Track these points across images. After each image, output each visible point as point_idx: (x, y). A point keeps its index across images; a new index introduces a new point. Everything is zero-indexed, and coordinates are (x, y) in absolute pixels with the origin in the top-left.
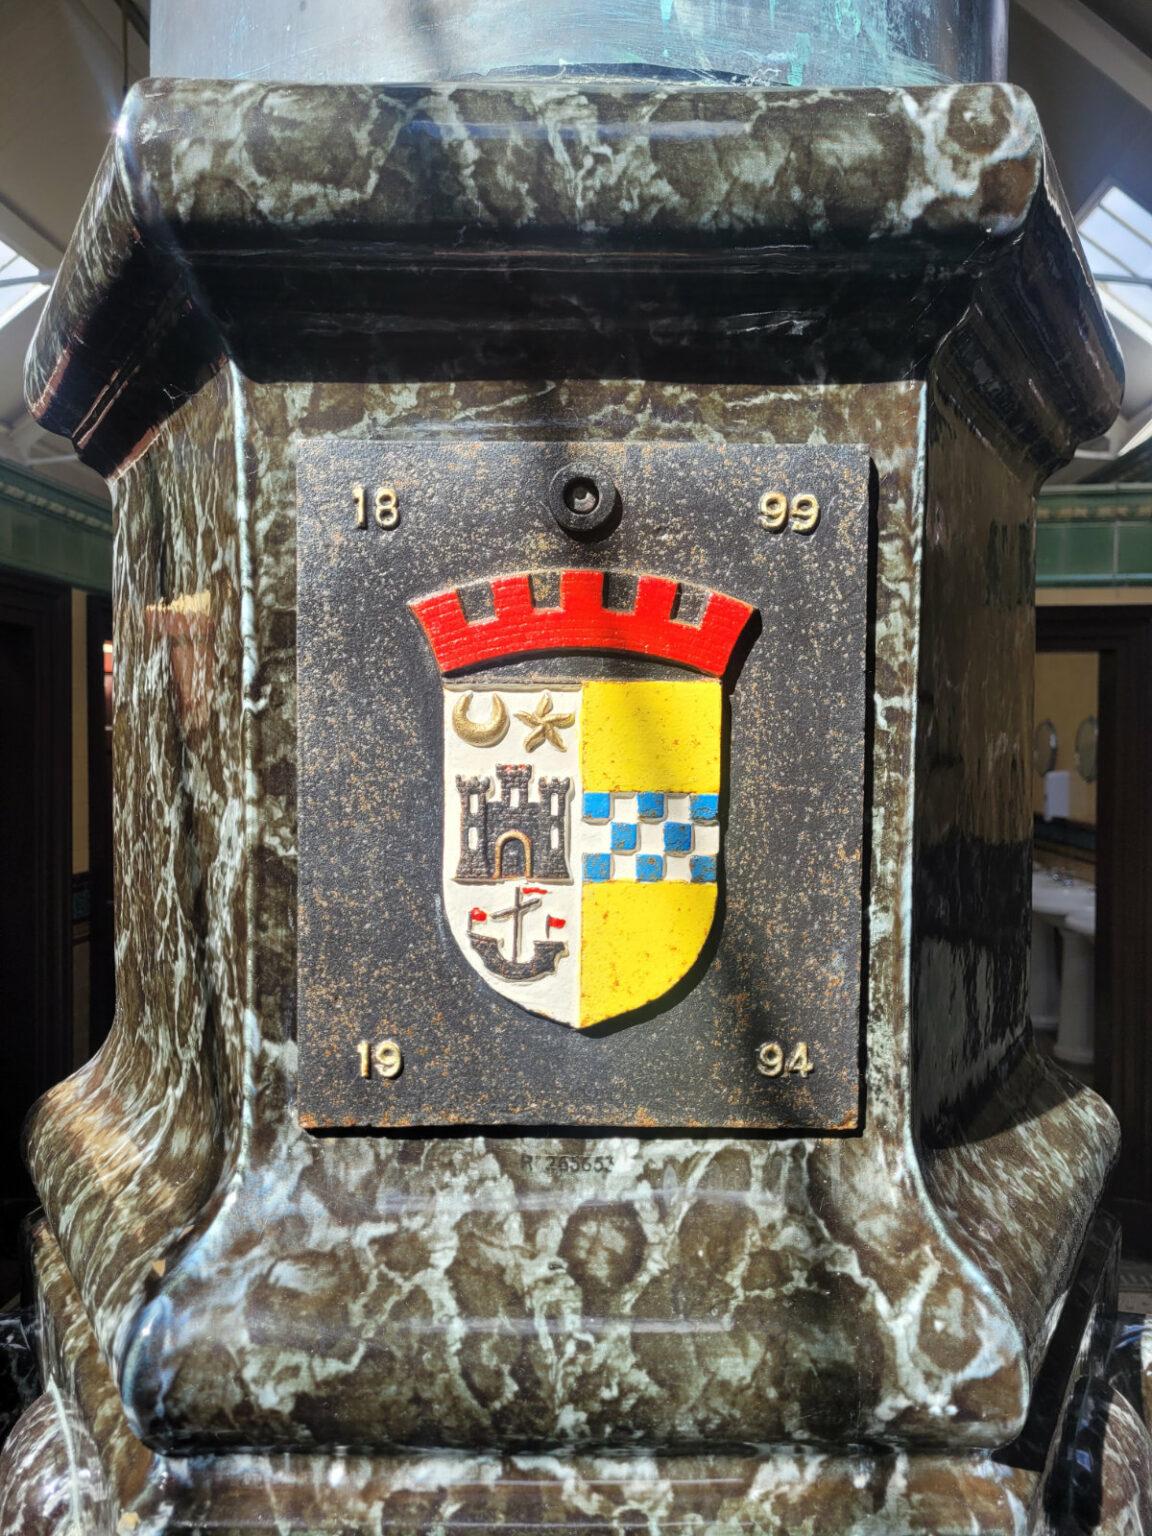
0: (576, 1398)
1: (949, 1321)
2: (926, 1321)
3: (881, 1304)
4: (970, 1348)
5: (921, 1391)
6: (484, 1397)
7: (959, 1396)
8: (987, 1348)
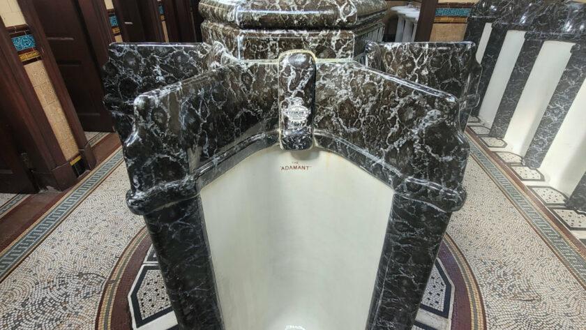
0: (297, 19)
1: (347, 8)
2: (344, 9)
3: (339, 7)
4: (350, 12)
5: (342, 18)
6: (284, 19)
7: (348, 19)
8: (352, 12)
